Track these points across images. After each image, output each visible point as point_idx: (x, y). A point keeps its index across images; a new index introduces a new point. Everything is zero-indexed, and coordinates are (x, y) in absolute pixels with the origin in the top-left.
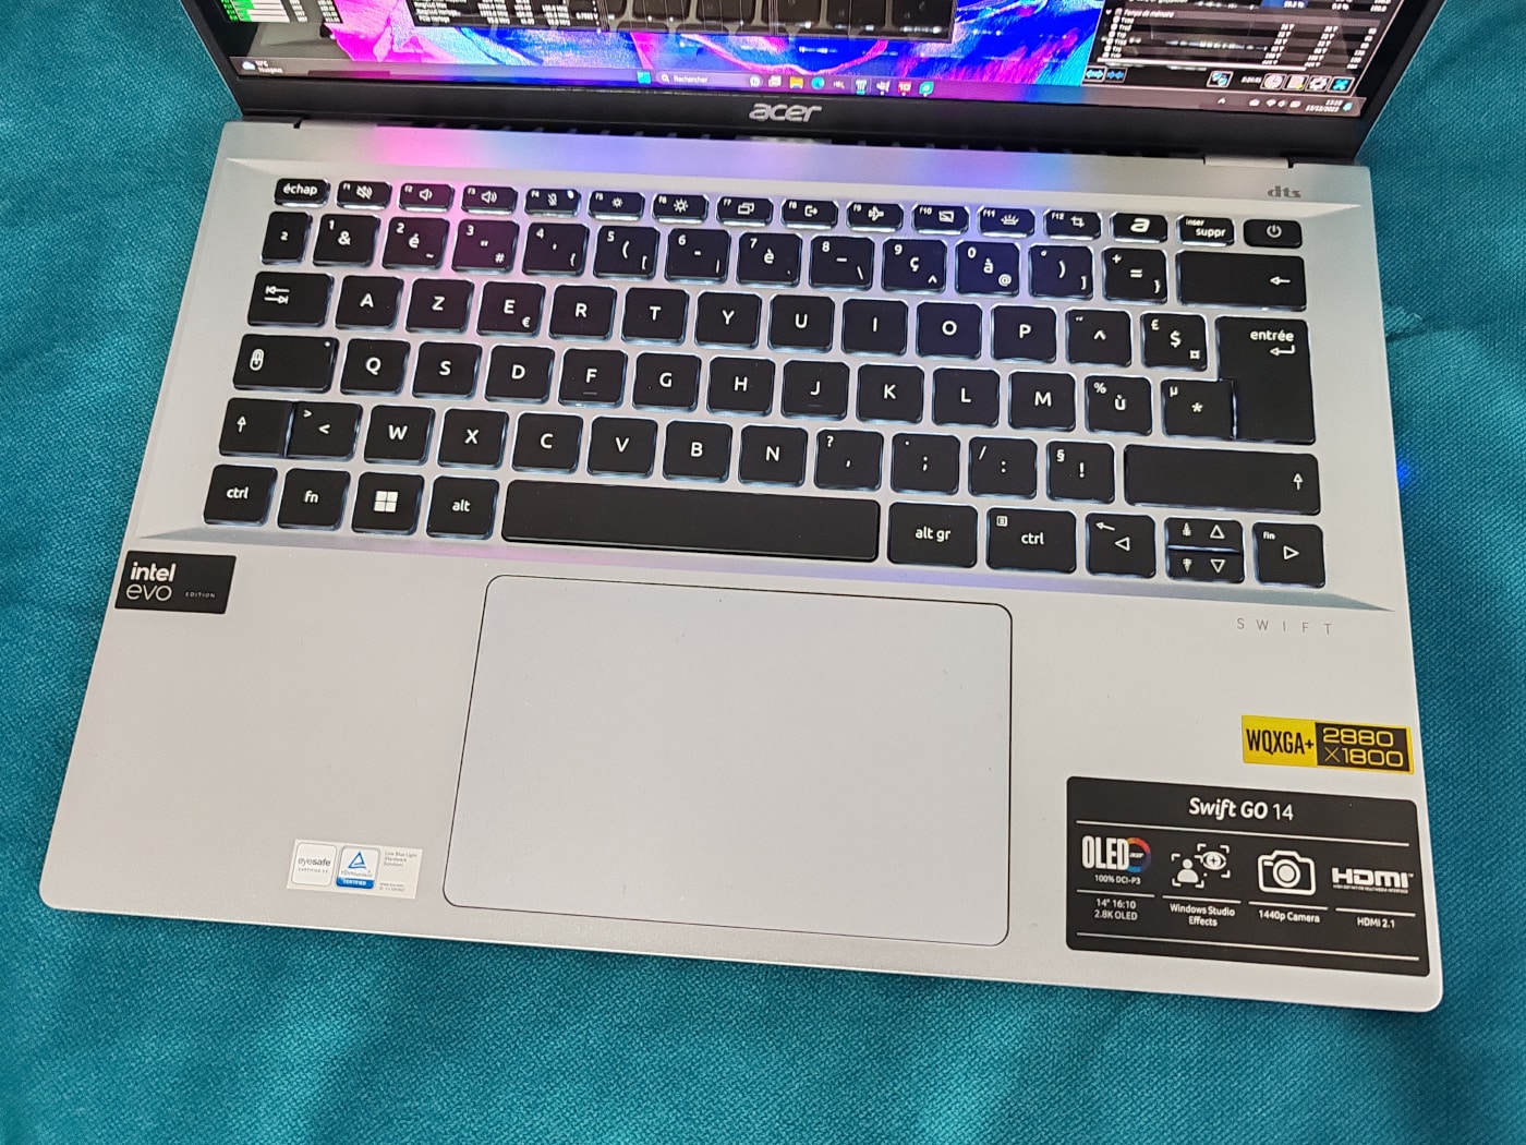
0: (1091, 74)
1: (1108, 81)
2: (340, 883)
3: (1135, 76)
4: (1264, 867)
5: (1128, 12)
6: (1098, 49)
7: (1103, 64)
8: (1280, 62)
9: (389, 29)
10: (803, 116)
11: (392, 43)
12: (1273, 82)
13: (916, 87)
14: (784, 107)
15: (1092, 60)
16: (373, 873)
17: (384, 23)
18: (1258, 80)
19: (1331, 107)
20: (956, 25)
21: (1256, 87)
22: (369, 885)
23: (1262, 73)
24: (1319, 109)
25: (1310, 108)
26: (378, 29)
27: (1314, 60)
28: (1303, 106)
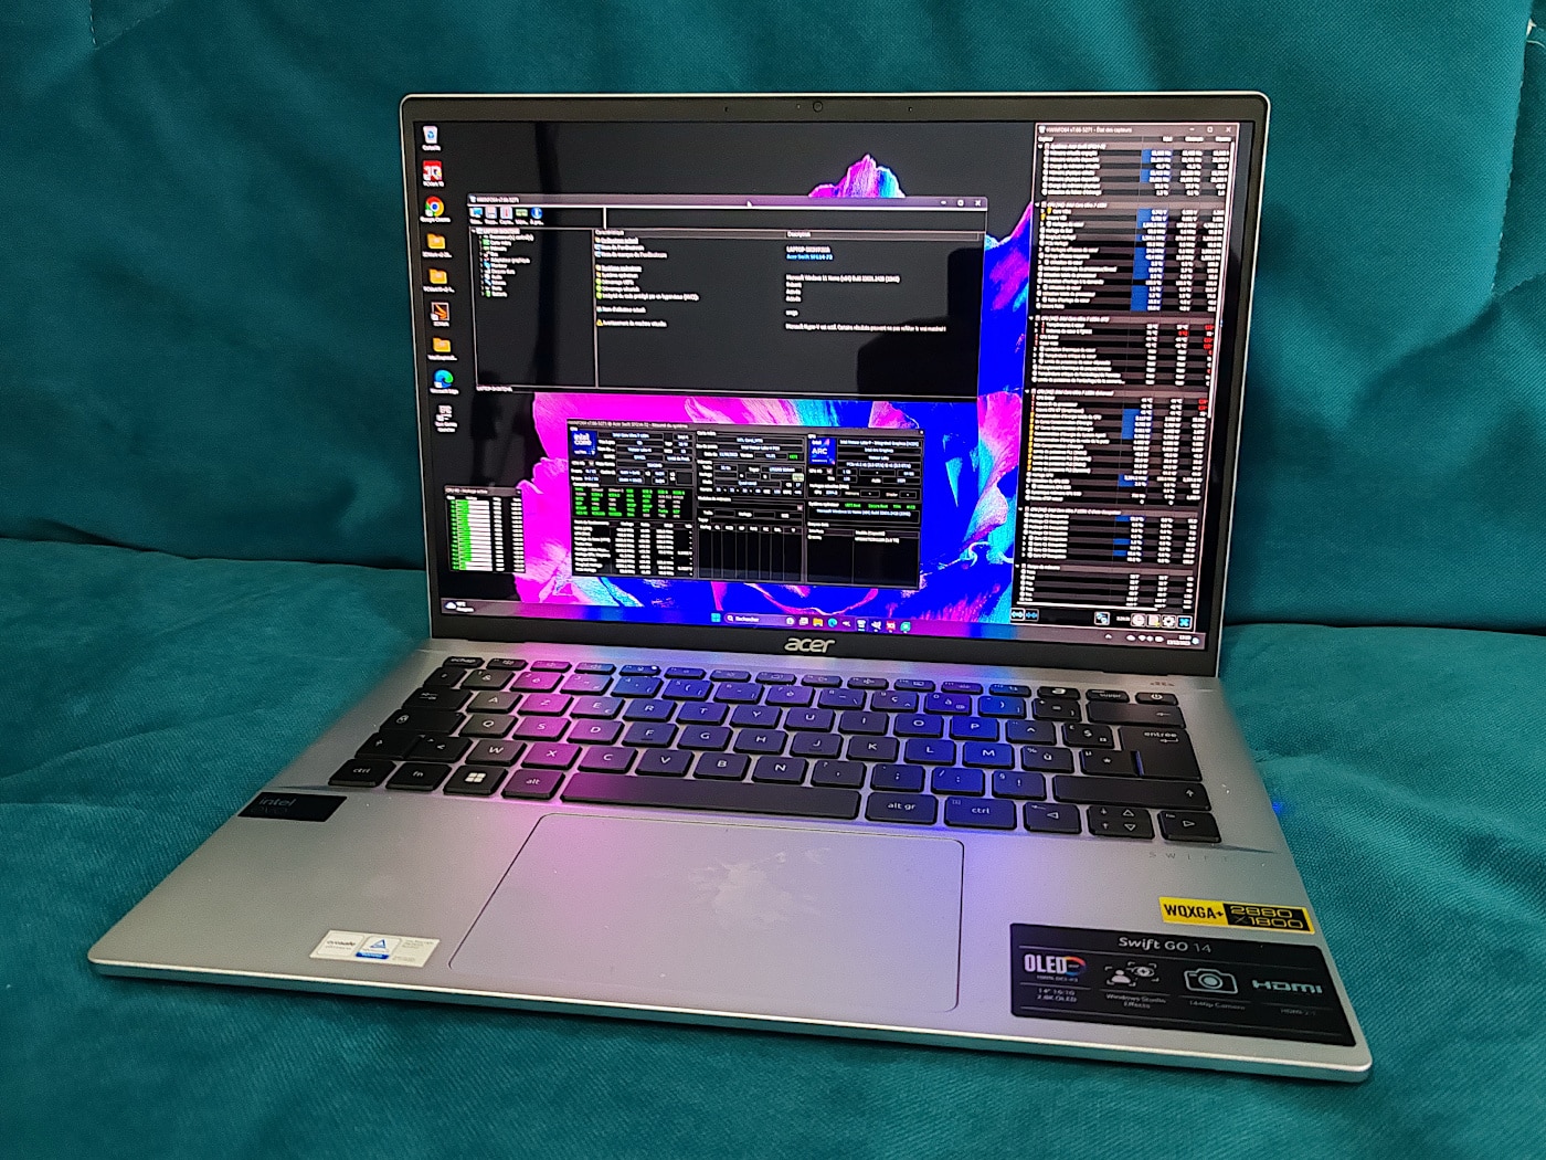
0: (1015, 614)
1: (1029, 620)
2: (359, 955)
3: (1046, 616)
4: (1190, 978)
5: (1029, 566)
6: (1016, 597)
7: (1022, 606)
8: (1140, 605)
9: (554, 578)
10: (821, 648)
11: (553, 589)
12: (1138, 620)
13: (898, 626)
14: (809, 640)
15: (1014, 603)
16: (391, 950)
17: (551, 573)
18: (1128, 619)
19: (1184, 641)
20: (921, 576)
21: (1127, 624)
22: (385, 957)
23: (1128, 613)
24: (1177, 643)
25: (1170, 642)
26: (547, 577)
27: (1160, 602)
28: (1165, 641)
